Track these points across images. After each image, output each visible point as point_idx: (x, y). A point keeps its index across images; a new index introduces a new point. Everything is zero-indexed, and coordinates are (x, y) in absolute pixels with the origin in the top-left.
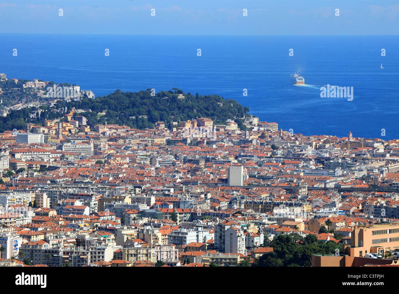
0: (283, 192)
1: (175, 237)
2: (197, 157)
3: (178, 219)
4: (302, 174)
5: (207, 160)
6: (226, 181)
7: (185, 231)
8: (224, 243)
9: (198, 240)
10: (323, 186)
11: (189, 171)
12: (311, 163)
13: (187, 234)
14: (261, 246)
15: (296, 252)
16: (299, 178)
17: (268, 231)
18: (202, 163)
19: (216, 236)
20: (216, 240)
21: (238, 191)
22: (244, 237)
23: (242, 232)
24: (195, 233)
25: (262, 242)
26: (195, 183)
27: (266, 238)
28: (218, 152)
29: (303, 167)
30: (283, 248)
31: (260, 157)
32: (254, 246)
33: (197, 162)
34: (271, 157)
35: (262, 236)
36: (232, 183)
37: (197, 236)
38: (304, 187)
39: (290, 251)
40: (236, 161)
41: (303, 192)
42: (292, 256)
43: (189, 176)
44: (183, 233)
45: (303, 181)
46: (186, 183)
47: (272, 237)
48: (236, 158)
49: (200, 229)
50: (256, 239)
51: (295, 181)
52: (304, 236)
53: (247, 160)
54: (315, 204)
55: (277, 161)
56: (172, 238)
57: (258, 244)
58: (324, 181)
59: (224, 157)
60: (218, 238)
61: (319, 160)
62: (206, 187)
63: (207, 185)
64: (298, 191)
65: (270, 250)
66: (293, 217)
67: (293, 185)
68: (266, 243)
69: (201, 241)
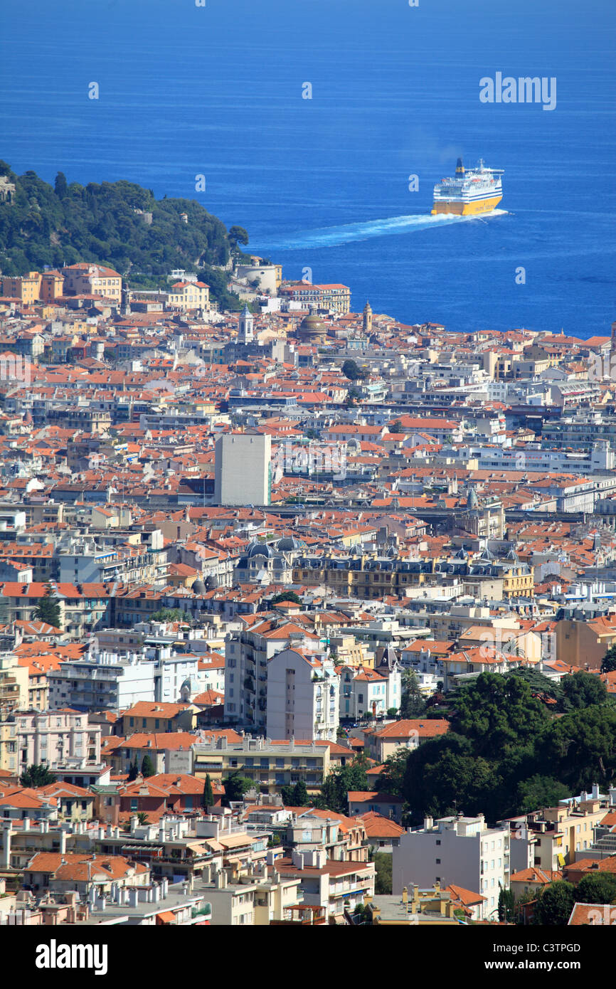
0: (416, 527)
1: (75, 683)
2: (83, 402)
3: (64, 621)
4: (473, 465)
5: (119, 415)
6: (206, 488)
7: (113, 660)
8: (262, 705)
9: (157, 692)
10: (552, 506)
11: (62, 453)
12: (495, 426)
13: (119, 671)
14: (391, 714)
15: (550, 737)
16: (468, 481)
17: (413, 662)
18: (101, 427)
19: (230, 679)
20: (230, 691)
21: (257, 522)
22: (335, 682)
23: (329, 665)
24: (148, 670)
25: (396, 702)
26: (96, 494)
27: (409, 687)
28: (152, 386)
29: (468, 439)
30: (493, 721)
31: (310, 407)
32: (369, 717)
33: (82, 420)
34: (347, 405)
35: (395, 678)
36: (229, 494)
37: (157, 679)
38: (495, 511)
39: (523, 733)
40: (225, 419)
41: (492, 526)
42: (529, 749)
43: (64, 469)
44: (106, 670)
45: (479, 488)
46: (65, 494)
47: (429, 684)
48: (223, 407)
49: (165, 654)
50: (374, 692)
51: (453, 488)
52: (556, 677)
53: (265, 415)
54: (546, 569)
55: (370, 419)
56: (65, 687)
57: (381, 709)
58: (554, 489)
59: (181, 404)
60: (239, 686)
61: (520, 418)
62: (139, 511)
63: (141, 500)
64: (473, 523)
65: (439, 728)
66: (485, 613)
67: (449, 503)
68: (411, 706)
69: (171, 694)
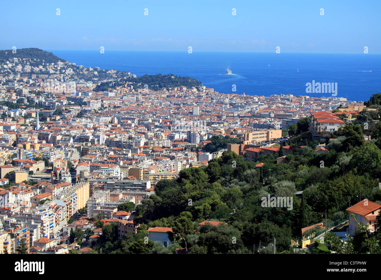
0: (216, 118)
1: (170, 136)
2: (180, 102)
3: (172, 129)
4: (224, 110)
5: (184, 104)
6: (192, 113)
7: (174, 134)
8: (191, 139)
9: (180, 137)
10: (232, 115)
11: (176, 109)
12: (228, 105)
13: (175, 135)
14: (206, 140)
15: (221, 143)
16: (223, 112)
17: (209, 134)
18: (182, 105)
19: (187, 136)
20: (187, 137)
21: (197, 117)
22: (199, 136)
23: (198, 134)
24: (179, 135)
25: (207, 139)
26: (179, 114)
27: (208, 137)
28: (188, 101)
29: (224, 107)
30: (215, 141)
31: (206, 103)
32: (203, 140)
33: (179, 105)
34: (211, 103)
35: (207, 136)
36: (194, 114)
37: (179, 136)
38: (225, 116)
39: (218, 142)
40: (196, 105)
41: (224, 117)
42: (219, 144)
43: (176, 111)
44: (173, 135)
45: (224, 113)
46: (175, 114)
47: (211, 136)
48: (196, 103)
49: (180, 133)
50: (204, 137)
51: (221, 113)
52: (224, 136)
53: (201, 104)
54: (229, 123)
55: (213, 105)
56: (169, 137)
57: (205, 140)
58: (233, 113)
59: (191, 103)
60: (188, 137)
61: (231, 104)
62: (183, 115)
63: (184, 114)
64: (222, 117)
65: (210, 142)
66: (220, 128)
67: (220, 115)
68: (208, 139)
69: (181, 138)
